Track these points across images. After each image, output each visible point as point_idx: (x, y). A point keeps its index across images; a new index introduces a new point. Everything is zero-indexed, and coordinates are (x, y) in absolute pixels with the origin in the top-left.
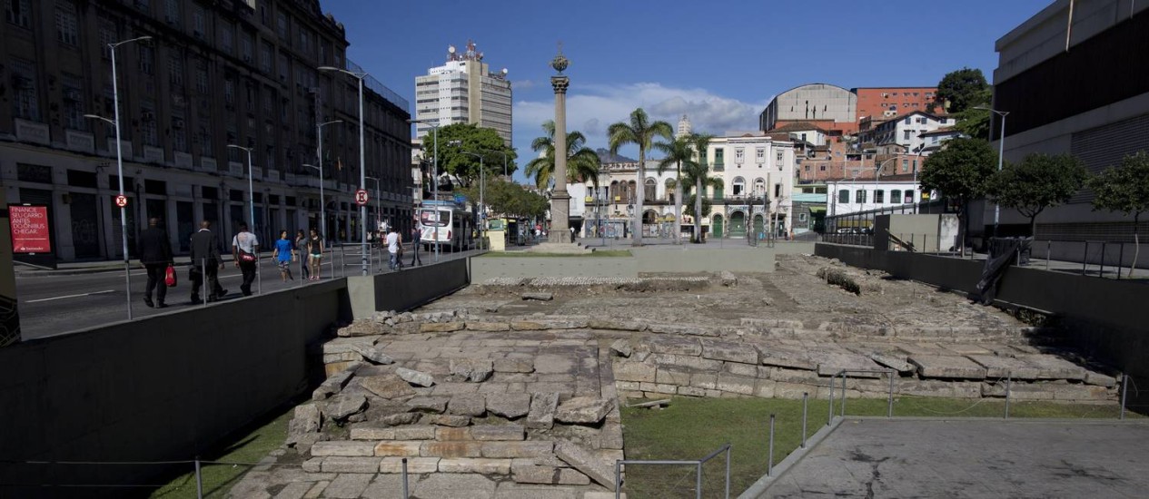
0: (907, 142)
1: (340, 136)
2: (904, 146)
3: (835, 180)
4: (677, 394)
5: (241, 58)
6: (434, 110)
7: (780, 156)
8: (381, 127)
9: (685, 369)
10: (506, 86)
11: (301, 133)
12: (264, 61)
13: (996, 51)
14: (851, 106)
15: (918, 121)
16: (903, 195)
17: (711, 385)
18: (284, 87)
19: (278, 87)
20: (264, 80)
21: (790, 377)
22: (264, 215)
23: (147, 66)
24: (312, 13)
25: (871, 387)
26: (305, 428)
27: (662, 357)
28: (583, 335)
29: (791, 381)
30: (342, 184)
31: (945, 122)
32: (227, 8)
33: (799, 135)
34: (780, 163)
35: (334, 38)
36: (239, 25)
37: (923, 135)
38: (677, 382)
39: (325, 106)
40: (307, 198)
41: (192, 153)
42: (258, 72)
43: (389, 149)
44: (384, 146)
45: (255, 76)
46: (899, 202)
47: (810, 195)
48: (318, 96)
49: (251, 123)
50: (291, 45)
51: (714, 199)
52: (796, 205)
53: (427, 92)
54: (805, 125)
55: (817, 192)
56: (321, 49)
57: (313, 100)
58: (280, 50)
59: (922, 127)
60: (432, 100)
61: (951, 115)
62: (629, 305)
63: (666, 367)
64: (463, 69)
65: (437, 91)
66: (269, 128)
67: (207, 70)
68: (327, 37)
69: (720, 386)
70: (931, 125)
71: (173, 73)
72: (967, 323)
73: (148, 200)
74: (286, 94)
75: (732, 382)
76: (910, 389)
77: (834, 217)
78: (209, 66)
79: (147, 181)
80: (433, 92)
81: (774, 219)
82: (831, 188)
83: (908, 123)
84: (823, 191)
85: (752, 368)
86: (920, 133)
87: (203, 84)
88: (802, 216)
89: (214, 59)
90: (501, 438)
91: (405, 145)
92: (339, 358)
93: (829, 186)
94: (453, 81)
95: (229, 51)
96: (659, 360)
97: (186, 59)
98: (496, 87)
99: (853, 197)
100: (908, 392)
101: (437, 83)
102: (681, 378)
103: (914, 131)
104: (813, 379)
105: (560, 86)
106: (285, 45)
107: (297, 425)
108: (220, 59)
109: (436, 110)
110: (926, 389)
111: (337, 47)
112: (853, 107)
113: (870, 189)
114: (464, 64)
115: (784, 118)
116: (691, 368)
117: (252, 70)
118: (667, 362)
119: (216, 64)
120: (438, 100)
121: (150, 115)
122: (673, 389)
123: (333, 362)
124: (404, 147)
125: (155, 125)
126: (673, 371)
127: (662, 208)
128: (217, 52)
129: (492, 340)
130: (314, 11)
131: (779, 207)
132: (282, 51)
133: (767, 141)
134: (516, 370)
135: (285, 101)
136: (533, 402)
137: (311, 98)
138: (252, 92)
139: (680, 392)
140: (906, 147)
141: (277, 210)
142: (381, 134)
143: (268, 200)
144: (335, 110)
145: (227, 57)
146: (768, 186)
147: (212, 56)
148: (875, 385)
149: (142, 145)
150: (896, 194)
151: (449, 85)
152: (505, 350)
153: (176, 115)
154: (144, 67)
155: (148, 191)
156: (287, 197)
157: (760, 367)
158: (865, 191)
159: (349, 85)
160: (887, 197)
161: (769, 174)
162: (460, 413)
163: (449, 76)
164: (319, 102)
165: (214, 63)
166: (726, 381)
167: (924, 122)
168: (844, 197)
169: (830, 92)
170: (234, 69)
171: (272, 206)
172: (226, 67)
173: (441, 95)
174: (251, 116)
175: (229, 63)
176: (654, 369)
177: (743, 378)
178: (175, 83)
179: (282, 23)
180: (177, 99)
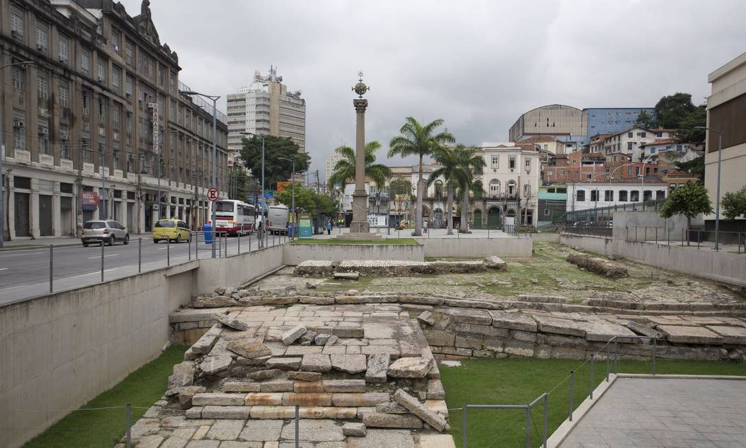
0: (630, 152)
1: (172, 142)
2: (627, 155)
3: (574, 182)
4: (472, 356)
5: (96, 79)
6: (241, 122)
7: (528, 163)
8: (204, 137)
9: (478, 335)
10: (301, 103)
11: (141, 141)
12: (114, 82)
13: (710, 82)
14: (583, 122)
15: (638, 134)
16: (629, 195)
17: (500, 349)
18: (129, 103)
19: (125, 103)
20: (113, 97)
21: (564, 343)
22: (109, 207)
23: (20, 84)
24: (152, 43)
25: (630, 351)
26: (182, 382)
27: (460, 326)
28: (396, 308)
29: (565, 345)
30: (172, 182)
31: (661, 136)
32: (86, 39)
33: (542, 145)
34: (528, 167)
35: (169, 63)
36: (95, 53)
37: (643, 147)
38: (473, 346)
39: (161, 118)
40: (144, 193)
41: (53, 155)
42: (108, 91)
43: (210, 153)
44: (206, 151)
45: (106, 93)
46: (627, 201)
47: (552, 194)
48: (156, 110)
49: (102, 131)
50: (135, 68)
51: (475, 196)
52: (541, 202)
53: (235, 107)
54: (547, 137)
55: (558, 192)
56: (159, 73)
57: (152, 114)
58: (127, 73)
59: (643, 140)
60: (240, 114)
61: (665, 130)
62: (423, 283)
63: (463, 334)
64: (266, 89)
65: (245, 107)
66: (115, 136)
67: (68, 89)
68: (164, 63)
69: (506, 350)
70: (649, 138)
71: (40, 89)
72: (701, 300)
73: (16, 194)
74: (130, 108)
75: (517, 346)
76: (662, 353)
77: (573, 213)
78: (70, 85)
79: (16, 178)
80: (242, 107)
81: (523, 213)
82: (570, 189)
83: (631, 136)
84: (563, 191)
85: (533, 336)
86: (640, 145)
87: (65, 99)
88: (547, 211)
89: (74, 79)
90: (346, 391)
91: (222, 151)
92: (196, 326)
93: (569, 187)
94: (257, 98)
95: (86, 73)
96: (457, 329)
97: (52, 80)
98: (293, 104)
99: (588, 195)
100: (660, 356)
101: (244, 100)
102: (476, 343)
103: (635, 143)
104: (582, 344)
105: (360, 106)
106: (131, 69)
107: (175, 380)
108: (79, 79)
109: (243, 122)
110: (674, 353)
111: (171, 71)
112: (585, 124)
113: (602, 189)
114: (267, 85)
115: (529, 132)
116: (484, 335)
117: (104, 89)
118: (464, 330)
119: (76, 84)
120: (245, 114)
121: (21, 124)
122: (469, 352)
123: (192, 329)
124: (222, 153)
125: (24, 132)
126: (469, 337)
127: (432, 204)
128: (77, 74)
129: (323, 312)
130: (154, 42)
131: (527, 203)
132: (129, 74)
133: (517, 150)
134: (350, 336)
135: (129, 114)
136: (370, 361)
137: (150, 111)
138: (103, 106)
139: (474, 355)
140: (630, 156)
141: (119, 202)
142: (204, 142)
143: (113, 194)
144: (168, 122)
145: (84, 78)
146: (519, 187)
147: (73, 77)
148: (633, 349)
149: (13, 148)
150: (623, 195)
151: (254, 102)
152: (336, 319)
153: (41, 124)
154: (18, 85)
155: (16, 185)
156: (128, 193)
157: (539, 335)
158: (598, 192)
159: (180, 101)
160: (616, 196)
161: (519, 177)
162: (311, 370)
163: (253, 95)
164: (156, 115)
165: (74, 83)
166: (512, 346)
167: (643, 135)
168: (581, 196)
169: (567, 112)
170: (89, 88)
171: (116, 199)
172: (83, 86)
173: (247, 109)
174: (102, 126)
175: (86, 83)
176: (453, 336)
177: (524, 344)
178: (42, 98)
179: (129, 53)
180: (43, 111)
